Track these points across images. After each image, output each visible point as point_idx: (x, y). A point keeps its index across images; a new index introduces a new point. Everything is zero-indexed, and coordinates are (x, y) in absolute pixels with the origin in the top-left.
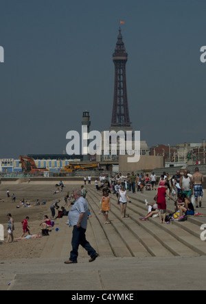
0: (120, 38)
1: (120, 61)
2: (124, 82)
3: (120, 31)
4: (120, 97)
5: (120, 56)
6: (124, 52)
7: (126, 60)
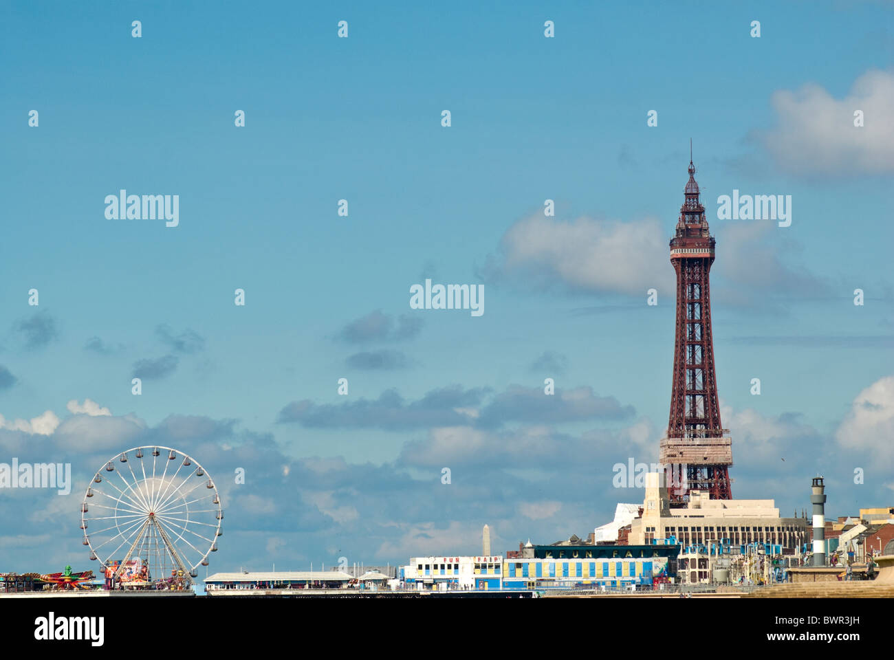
0: (692, 195)
1: (692, 261)
3: (691, 172)
4: (693, 368)
5: (692, 246)
6: (705, 235)
7: (712, 259)
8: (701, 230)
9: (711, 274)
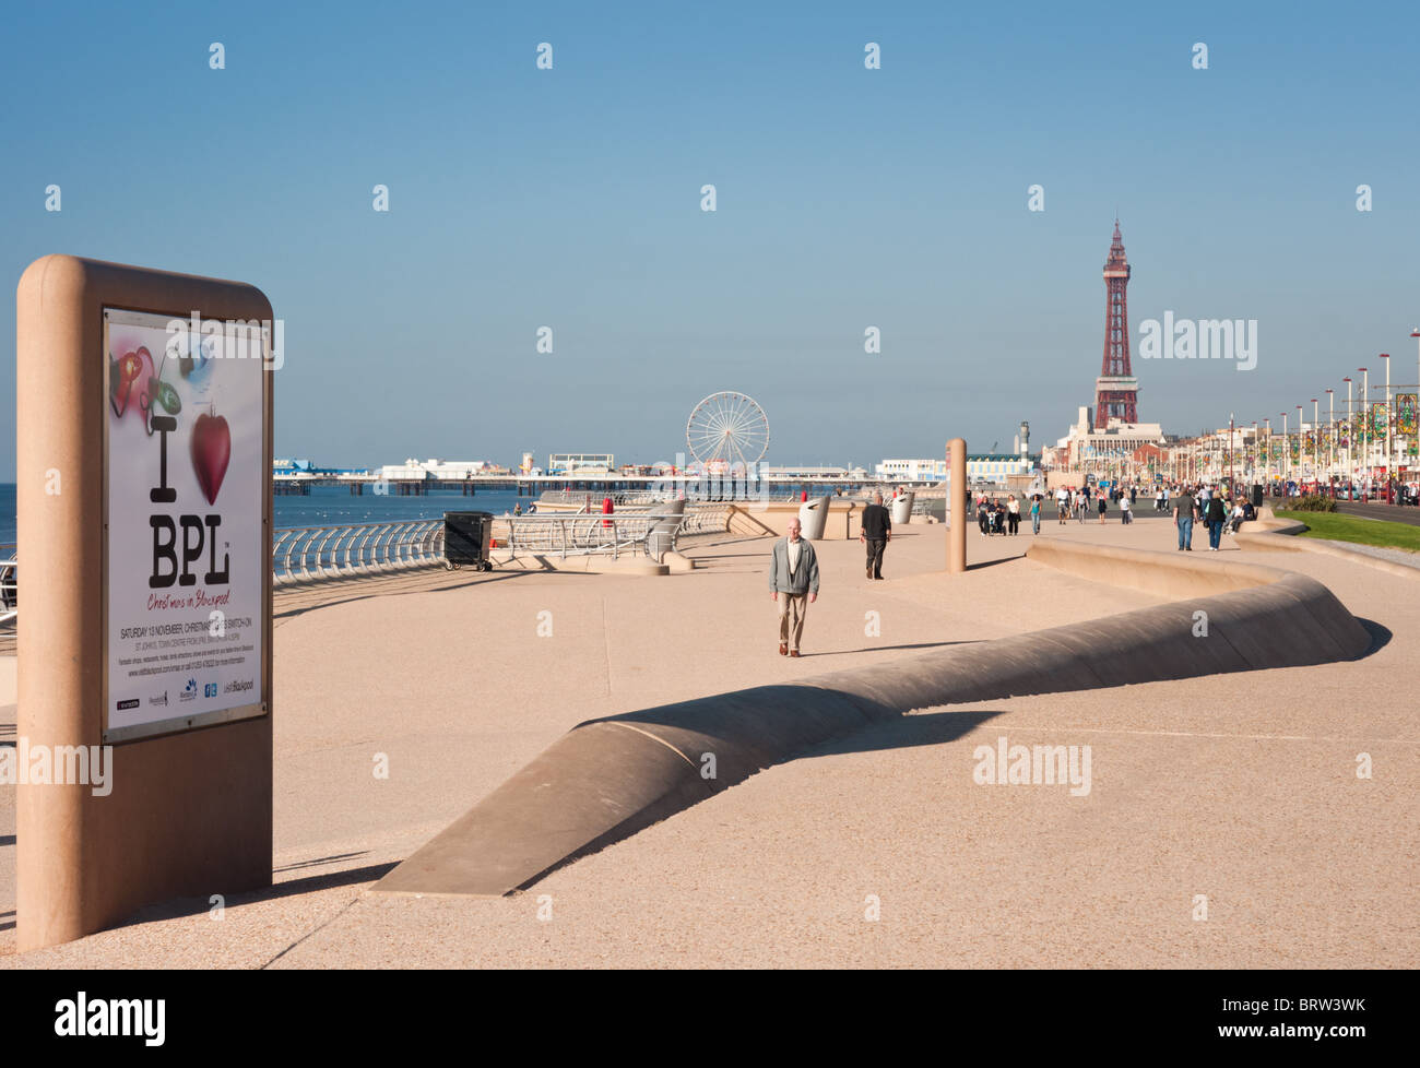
0: (1117, 239)
1: (1116, 279)
2: (1124, 318)
3: (1117, 225)
4: (1116, 344)
5: (1116, 270)
6: (1124, 263)
7: (1128, 277)
8: (1122, 260)
9: (1128, 287)
